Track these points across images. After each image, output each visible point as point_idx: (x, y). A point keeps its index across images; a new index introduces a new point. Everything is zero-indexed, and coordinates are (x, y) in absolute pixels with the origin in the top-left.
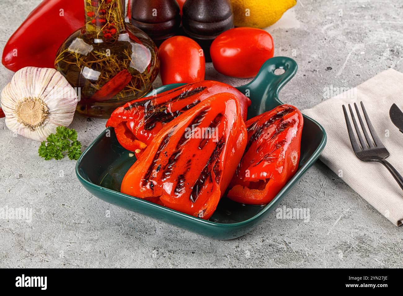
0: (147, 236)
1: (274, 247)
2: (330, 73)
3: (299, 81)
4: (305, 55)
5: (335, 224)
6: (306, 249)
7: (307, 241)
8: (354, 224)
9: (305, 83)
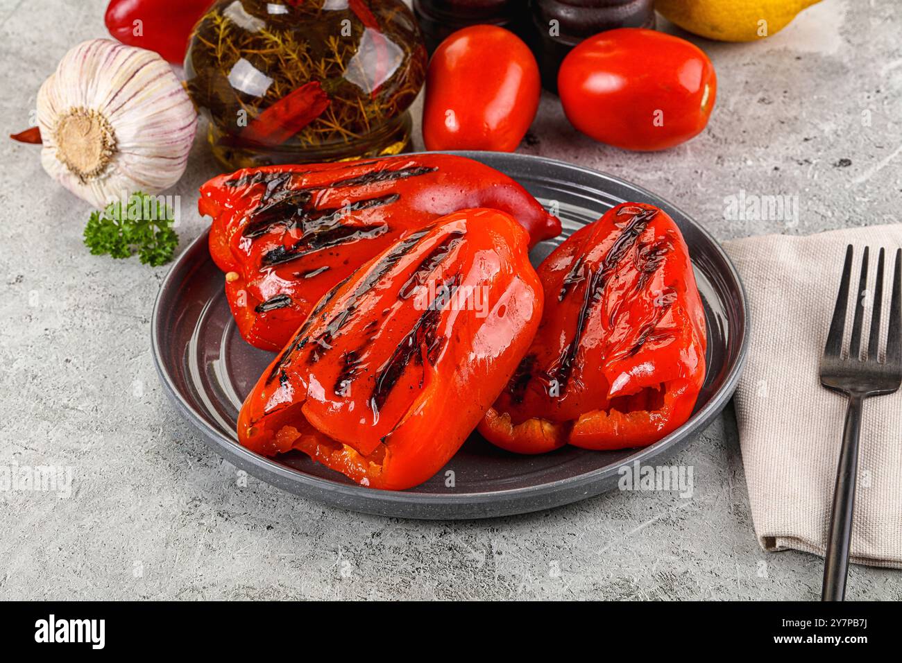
0: (195, 468)
1: (458, 555)
2: (841, 173)
3: (756, 180)
4: (807, 120)
5: (633, 531)
6: (528, 575)
7: (542, 556)
8: (677, 542)
9: (767, 188)
